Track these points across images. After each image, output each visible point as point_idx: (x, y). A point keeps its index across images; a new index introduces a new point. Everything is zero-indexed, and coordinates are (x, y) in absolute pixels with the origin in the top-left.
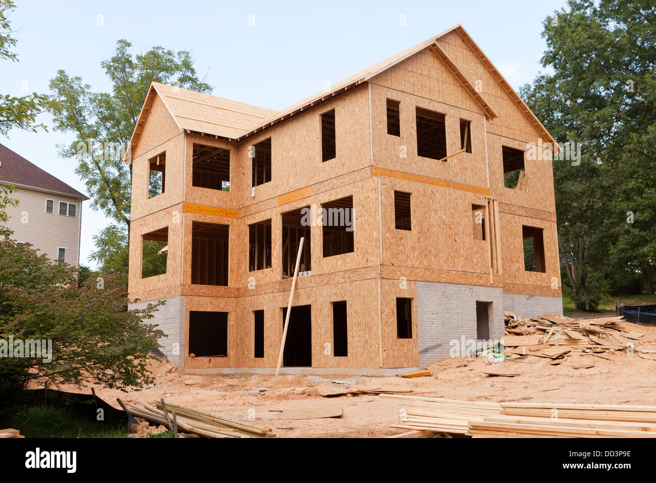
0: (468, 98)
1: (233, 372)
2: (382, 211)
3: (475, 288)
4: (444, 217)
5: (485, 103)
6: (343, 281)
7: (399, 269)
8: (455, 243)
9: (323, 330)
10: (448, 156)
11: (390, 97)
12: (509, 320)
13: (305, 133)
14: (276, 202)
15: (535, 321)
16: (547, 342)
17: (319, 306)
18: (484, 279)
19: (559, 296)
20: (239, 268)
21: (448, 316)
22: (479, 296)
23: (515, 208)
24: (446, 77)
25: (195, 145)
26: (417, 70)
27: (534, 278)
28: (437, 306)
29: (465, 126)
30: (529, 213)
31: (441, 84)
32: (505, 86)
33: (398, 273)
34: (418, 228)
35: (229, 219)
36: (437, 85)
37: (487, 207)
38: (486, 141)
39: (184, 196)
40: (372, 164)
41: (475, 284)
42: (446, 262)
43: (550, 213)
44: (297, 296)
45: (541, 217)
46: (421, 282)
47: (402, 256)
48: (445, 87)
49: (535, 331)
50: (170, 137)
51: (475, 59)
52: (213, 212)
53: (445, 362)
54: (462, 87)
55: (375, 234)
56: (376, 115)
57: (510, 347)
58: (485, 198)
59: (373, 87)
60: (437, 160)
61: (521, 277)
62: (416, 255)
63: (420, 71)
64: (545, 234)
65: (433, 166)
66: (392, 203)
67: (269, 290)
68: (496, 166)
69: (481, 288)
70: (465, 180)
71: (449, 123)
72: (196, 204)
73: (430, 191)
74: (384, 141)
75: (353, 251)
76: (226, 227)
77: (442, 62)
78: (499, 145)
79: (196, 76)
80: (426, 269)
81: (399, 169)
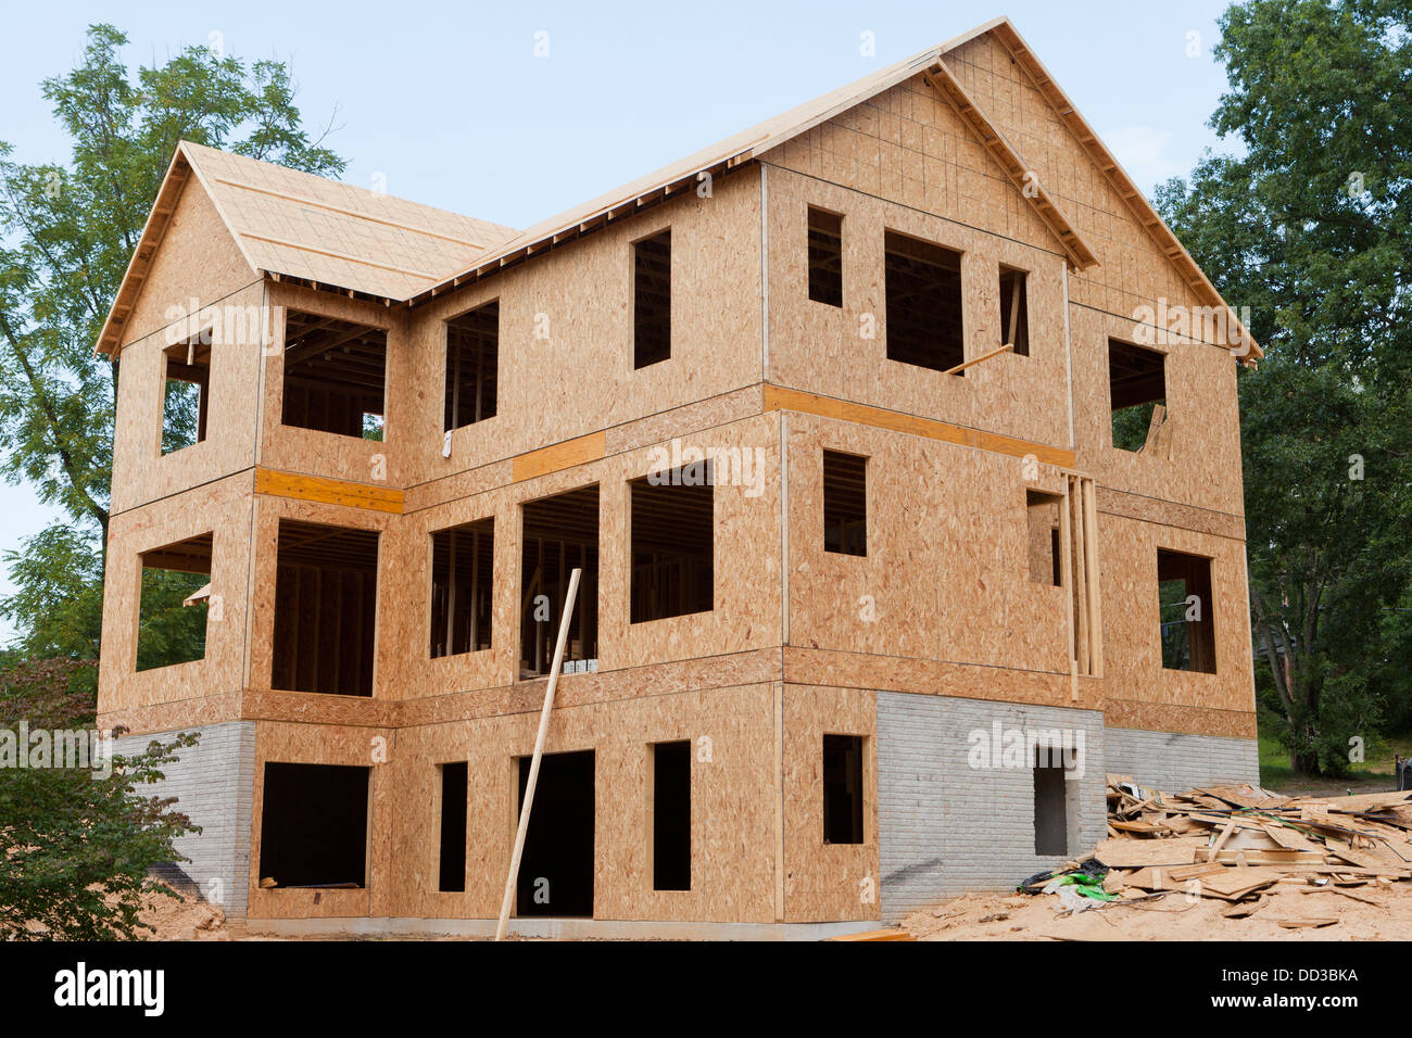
1: (378, 930)
2: (790, 502)
3: (1032, 712)
4: (953, 522)
5: (1066, 226)
6: (682, 687)
7: (831, 658)
8: (980, 591)
9: (626, 818)
10: (966, 360)
11: (817, 203)
12: (1119, 798)
13: (588, 290)
14: (507, 473)
15: (1186, 800)
16: (1217, 857)
17: (616, 755)
18: (1054, 689)
19: (1249, 736)
20: (404, 647)
21: (958, 785)
23: (1139, 503)
24: (966, 154)
26: (891, 133)
27: (1186, 686)
28: (929, 758)
29: (1012, 283)
30: (1176, 518)
31: (951, 174)
32: (1119, 183)
33: (830, 668)
34: (883, 549)
35: (379, 516)
36: (942, 175)
37: (1067, 498)
38: (1066, 325)
39: (259, 451)
40: (766, 377)
41: (1030, 700)
42: (957, 641)
43: (1230, 517)
44: (557, 726)
45: (1206, 526)
46: (889, 695)
47: (841, 622)
48: (961, 181)
49: (1185, 828)
50: (226, 291)
51: (1042, 110)
52: (337, 497)
53: (948, 909)
55: (770, 564)
56: (778, 249)
57: (1121, 869)
58: (1062, 475)
59: (773, 175)
60: (937, 373)
61: (1152, 683)
62: (876, 621)
63: (897, 137)
64: (1215, 571)
65: (926, 386)
66: (817, 483)
67: (482, 710)
68: (1092, 391)
69: (1050, 711)
70: (1011, 425)
71: (971, 274)
72: (289, 474)
73: (917, 451)
74: (799, 318)
75: (711, 608)
76: (371, 538)
77: (954, 115)
78: (1100, 336)
79: (300, 128)
80: (904, 660)
81: (838, 393)
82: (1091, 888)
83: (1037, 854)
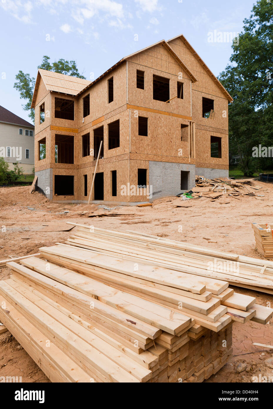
0: (183, 71)
1: (76, 202)
2: (131, 126)
3: (181, 165)
4: (165, 130)
5: (191, 74)
6: (115, 161)
7: (140, 155)
8: (171, 143)
9: (108, 184)
10: (170, 99)
11: (139, 69)
12: (199, 180)
13: (102, 90)
14: (91, 125)
15: (213, 180)
16: (213, 190)
17: (106, 173)
18: (185, 160)
19: (227, 169)
20: (79, 156)
21: (165, 178)
22: (183, 168)
23: (207, 128)
24: (170, 60)
25: (56, 98)
26: (155, 55)
27: (215, 160)
28: (160, 173)
29: (180, 85)
30: (215, 130)
31: (167, 63)
32: (205, 68)
33: (139, 157)
34: (151, 135)
35: (74, 133)
36: (166, 64)
37: (189, 126)
38: (191, 93)
39: (51, 122)
40: (127, 103)
41: (180, 162)
42: (166, 152)
43: (225, 130)
44: (98, 168)
45: (220, 132)
46: (151, 162)
47: (142, 148)
48: (169, 65)
49: (209, 185)
50: (46, 95)
51: (190, 53)
52: (66, 130)
53: (163, 199)
54: (179, 65)
55: (128, 138)
56: (130, 78)
57: (196, 192)
58: (189, 121)
59: (129, 63)
60: (164, 102)
61: (208, 160)
62: (149, 148)
63: (156, 56)
64: (222, 140)
65: (161, 105)
66: (137, 123)
67: (89, 166)
68: (199, 107)
69: (184, 164)
70: (179, 112)
71: (171, 83)
72: (57, 126)
73: (158, 117)
74: (135, 92)
75: (119, 147)
76: (72, 138)
77: (168, 52)
78: (201, 97)
79: (78, 72)
80: (154, 155)
81: (143, 106)
82: (189, 196)
83: (181, 190)
